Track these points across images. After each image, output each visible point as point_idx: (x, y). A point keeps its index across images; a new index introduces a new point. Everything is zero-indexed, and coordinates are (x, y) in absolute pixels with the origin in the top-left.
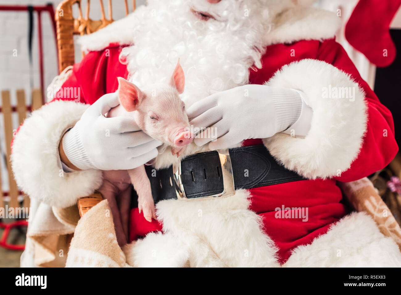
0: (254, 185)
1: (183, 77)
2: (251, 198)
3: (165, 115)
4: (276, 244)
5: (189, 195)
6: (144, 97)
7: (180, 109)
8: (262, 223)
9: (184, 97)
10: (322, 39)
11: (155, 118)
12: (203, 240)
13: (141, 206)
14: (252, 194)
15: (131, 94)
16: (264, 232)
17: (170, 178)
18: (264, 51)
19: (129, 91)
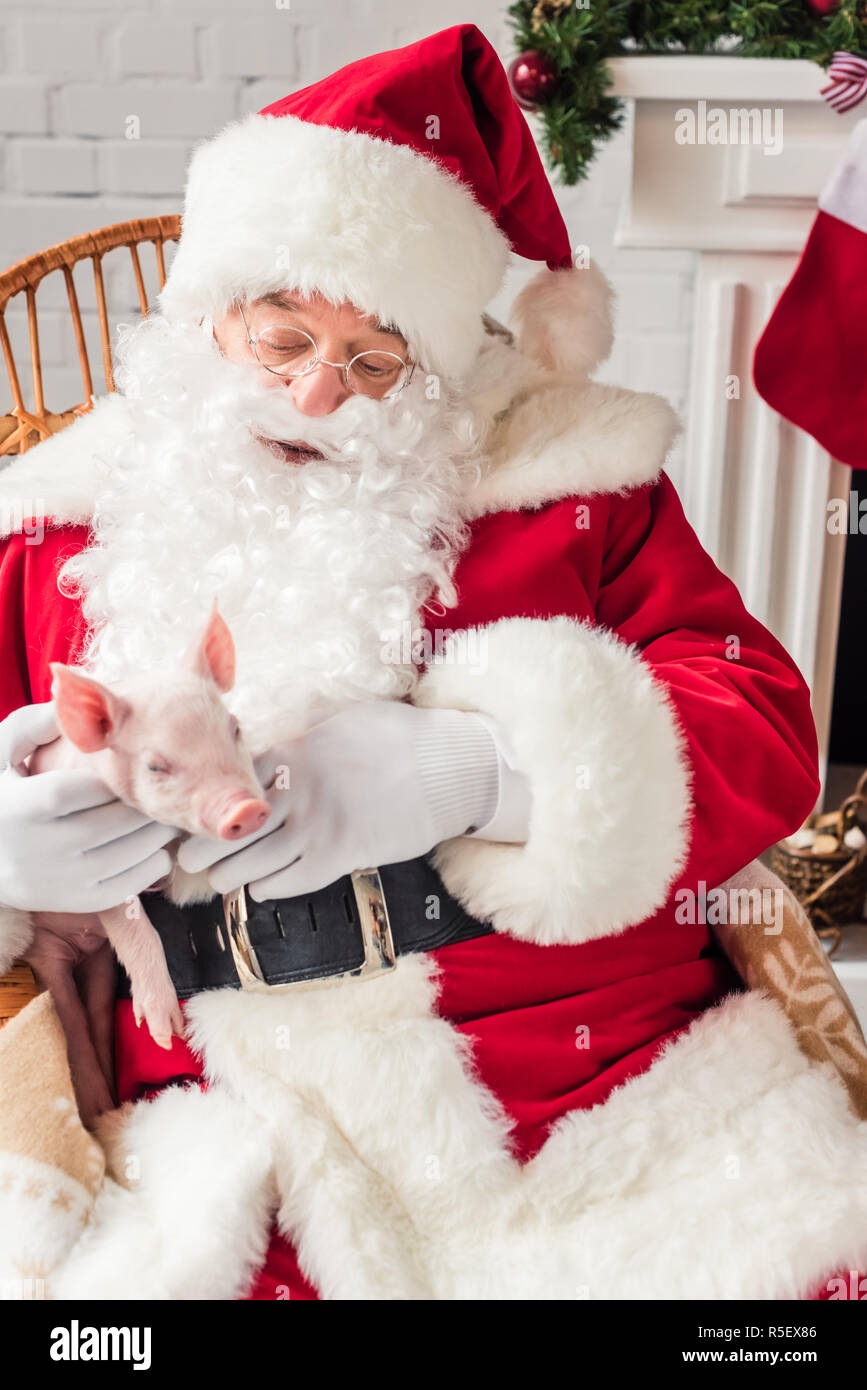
0: (447, 939)
1: (230, 647)
2: (440, 976)
3: (190, 759)
4: (507, 1111)
5: (272, 973)
6: (127, 712)
7: (226, 736)
8: (470, 1054)
9: (236, 701)
10: (625, 488)
11: (163, 768)
12: (311, 1104)
13: (141, 1007)
14: (442, 962)
15: (91, 707)
16: (476, 1079)
17: (218, 928)
18: (463, 541)
19: (85, 699)
